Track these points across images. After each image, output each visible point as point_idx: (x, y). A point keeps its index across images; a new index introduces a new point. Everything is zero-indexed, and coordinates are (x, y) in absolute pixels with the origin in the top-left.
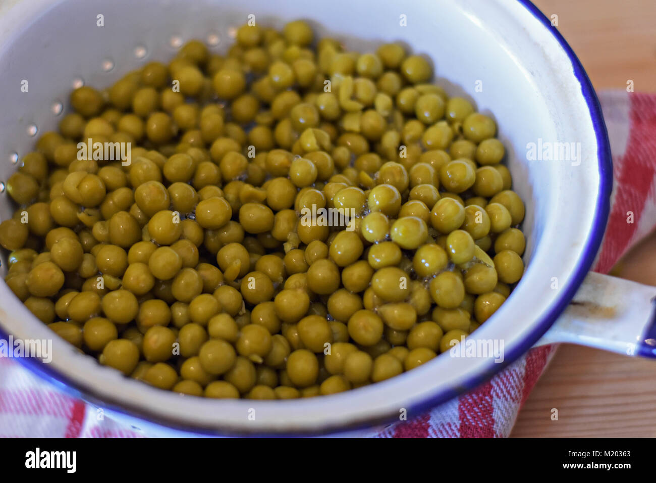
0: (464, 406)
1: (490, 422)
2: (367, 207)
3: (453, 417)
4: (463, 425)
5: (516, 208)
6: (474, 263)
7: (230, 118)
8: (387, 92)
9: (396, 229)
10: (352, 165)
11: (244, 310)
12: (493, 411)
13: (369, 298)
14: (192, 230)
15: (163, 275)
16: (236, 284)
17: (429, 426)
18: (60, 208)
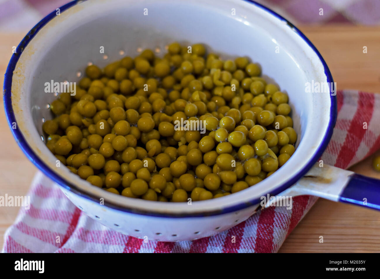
0: (260, 229)
1: (271, 238)
2: (219, 126)
3: (254, 234)
4: (258, 238)
5: (292, 136)
6: (267, 157)
7: (160, 85)
8: (237, 79)
9: (231, 137)
10: (216, 111)
11: (156, 170)
12: (273, 233)
13: (216, 168)
14: (135, 131)
15: (118, 148)
16: (153, 158)
17: (242, 238)
18: (74, 116)
